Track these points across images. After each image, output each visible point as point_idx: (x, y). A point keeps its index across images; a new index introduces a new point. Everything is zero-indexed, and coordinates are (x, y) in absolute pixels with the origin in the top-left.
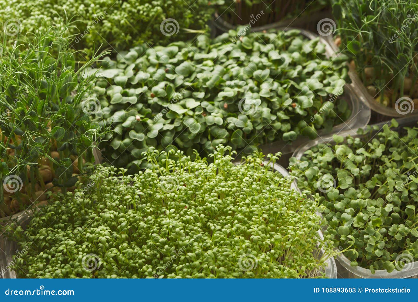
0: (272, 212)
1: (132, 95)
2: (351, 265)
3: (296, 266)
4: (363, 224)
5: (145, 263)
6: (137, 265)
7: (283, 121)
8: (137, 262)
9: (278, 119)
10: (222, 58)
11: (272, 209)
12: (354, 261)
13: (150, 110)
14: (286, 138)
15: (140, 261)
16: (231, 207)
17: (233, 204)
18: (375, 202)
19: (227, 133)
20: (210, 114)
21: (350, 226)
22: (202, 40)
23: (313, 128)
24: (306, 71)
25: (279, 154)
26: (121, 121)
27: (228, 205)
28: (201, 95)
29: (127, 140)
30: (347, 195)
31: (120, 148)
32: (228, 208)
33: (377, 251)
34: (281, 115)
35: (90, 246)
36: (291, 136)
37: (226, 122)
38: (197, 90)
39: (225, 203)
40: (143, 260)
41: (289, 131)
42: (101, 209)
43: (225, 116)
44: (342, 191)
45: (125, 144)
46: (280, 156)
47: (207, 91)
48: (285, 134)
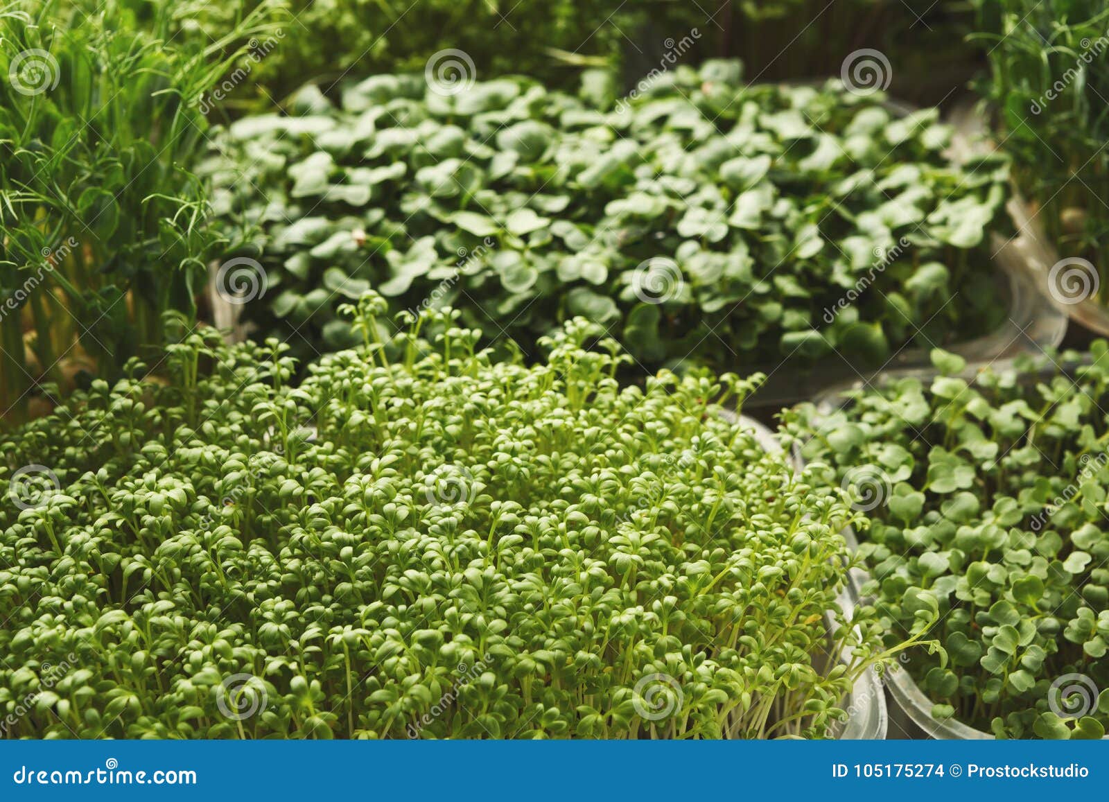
0: (695, 507)
1: (358, 184)
2: (933, 714)
3: (743, 665)
4: (987, 595)
5: (273, 592)
6: (251, 596)
7: (791, 303)
8: (251, 589)
9: (775, 294)
10: (642, 130)
11: (699, 498)
12: (944, 703)
13: (400, 228)
14: (792, 346)
15: (262, 586)
16: (574, 476)
17: (579, 471)
18: (1031, 540)
19: (613, 311)
20: (573, 252)
21: (947, 596)
22: (595, 82)
23: (877, 332)
24: (881, 186)
25: (758, 377)
26: (309, 242)
27: (567, 470)
28: (559, 203)
29: (317, 295)
30: (949, 511)
31: (292, 314)
32: (563, 480)
33: (1019, 673)
34: (788, 286)
35: (119, 523)
36: (808, 344)
37: (616, 283)
38: (551, 190)
39: (556, 465)
40: (272, 583)
41: (802, 328)
42: (181, 438)
43: (619, 266)
44: (934, 501)
45: (311, 306)
46: (761, 383)
47: (578, 198)
48: (789, 337)
